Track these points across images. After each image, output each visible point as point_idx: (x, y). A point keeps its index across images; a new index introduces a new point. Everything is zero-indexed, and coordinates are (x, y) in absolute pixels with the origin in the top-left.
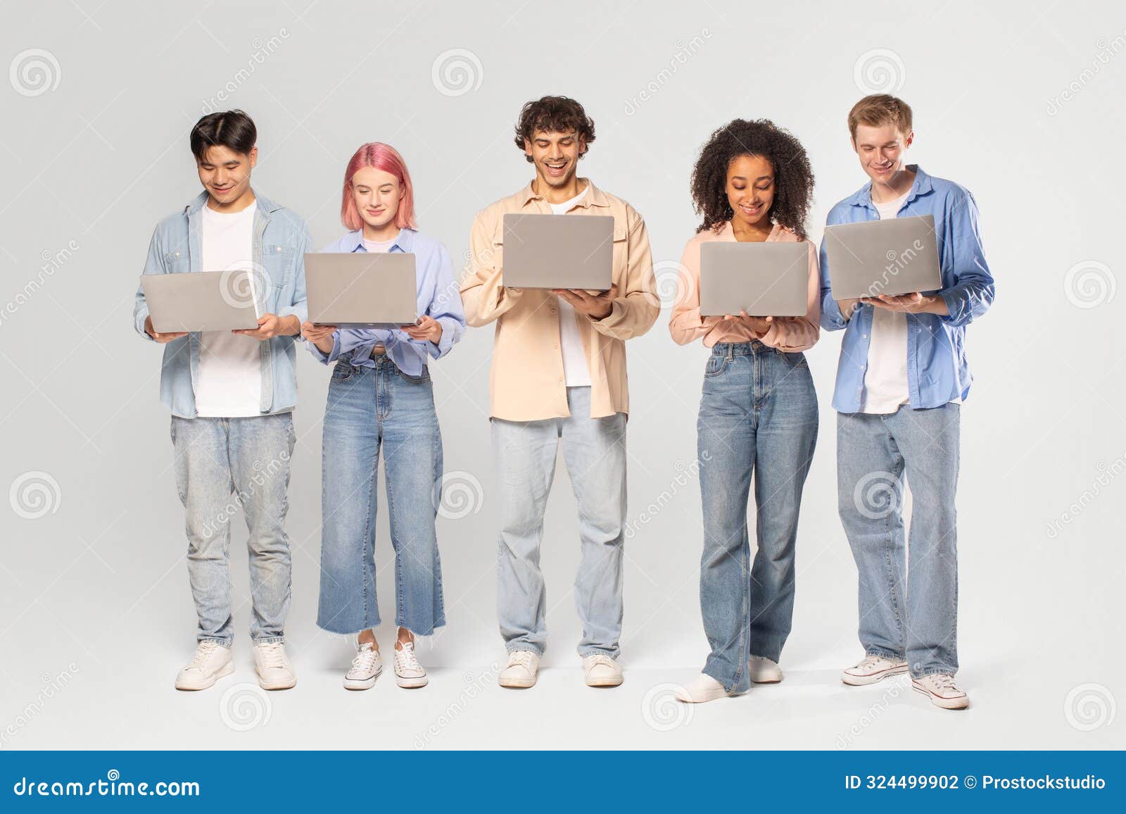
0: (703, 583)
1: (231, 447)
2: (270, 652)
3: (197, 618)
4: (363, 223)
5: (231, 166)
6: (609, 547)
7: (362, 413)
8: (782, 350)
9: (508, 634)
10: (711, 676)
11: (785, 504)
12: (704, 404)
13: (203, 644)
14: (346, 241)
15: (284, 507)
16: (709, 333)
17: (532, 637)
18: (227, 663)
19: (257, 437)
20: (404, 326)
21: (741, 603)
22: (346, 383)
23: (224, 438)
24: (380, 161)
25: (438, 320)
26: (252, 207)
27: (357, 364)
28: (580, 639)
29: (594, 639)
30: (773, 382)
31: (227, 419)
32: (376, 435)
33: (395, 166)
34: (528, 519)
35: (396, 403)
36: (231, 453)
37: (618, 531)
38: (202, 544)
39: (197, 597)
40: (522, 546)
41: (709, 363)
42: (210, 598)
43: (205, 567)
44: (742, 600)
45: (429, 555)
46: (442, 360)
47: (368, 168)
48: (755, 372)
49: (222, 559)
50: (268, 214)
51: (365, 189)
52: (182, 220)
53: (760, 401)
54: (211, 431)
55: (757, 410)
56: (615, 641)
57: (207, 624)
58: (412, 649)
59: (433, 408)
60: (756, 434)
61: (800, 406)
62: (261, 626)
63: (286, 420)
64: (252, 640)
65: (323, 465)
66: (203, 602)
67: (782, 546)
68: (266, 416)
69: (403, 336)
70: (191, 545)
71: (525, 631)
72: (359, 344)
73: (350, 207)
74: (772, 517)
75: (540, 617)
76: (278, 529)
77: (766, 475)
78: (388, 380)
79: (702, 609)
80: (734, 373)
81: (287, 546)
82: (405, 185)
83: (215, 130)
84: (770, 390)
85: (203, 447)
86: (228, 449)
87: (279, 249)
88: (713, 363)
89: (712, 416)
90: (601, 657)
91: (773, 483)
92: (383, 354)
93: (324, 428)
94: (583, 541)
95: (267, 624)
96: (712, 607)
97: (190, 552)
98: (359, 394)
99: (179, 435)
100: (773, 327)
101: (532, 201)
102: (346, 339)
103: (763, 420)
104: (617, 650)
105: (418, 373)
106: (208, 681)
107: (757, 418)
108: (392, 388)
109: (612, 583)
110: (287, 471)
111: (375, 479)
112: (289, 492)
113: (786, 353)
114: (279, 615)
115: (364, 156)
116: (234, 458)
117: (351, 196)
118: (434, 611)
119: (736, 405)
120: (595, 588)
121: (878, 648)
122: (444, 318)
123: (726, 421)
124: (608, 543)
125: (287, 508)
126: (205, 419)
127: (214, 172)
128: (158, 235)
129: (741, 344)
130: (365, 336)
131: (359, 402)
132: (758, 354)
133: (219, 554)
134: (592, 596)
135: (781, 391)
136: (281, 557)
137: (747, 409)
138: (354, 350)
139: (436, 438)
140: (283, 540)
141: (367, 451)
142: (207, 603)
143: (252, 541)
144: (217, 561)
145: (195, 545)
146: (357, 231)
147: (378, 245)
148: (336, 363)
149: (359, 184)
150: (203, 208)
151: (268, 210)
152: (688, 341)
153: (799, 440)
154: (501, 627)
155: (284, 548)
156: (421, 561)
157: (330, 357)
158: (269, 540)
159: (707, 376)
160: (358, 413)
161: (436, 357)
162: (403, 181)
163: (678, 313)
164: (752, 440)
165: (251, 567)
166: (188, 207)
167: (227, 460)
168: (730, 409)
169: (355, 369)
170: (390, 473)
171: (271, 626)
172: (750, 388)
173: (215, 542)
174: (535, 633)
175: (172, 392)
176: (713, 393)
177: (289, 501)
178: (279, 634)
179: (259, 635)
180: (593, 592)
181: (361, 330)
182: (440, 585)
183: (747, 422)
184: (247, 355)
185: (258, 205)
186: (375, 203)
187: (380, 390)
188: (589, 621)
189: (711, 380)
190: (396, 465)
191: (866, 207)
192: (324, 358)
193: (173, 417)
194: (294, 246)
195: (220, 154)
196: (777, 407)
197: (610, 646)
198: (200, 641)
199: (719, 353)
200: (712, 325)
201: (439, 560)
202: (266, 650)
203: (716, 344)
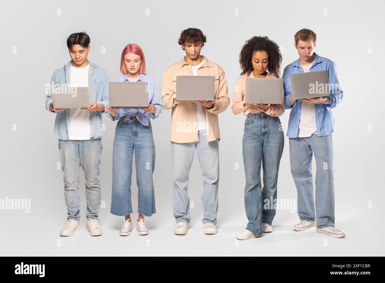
0: (245, 198)
1: (80, 150)
2: (93, 223)
3: (67, 211)
4: (128, 72)
5: (81, 52)
6: (213, 185)
7: (128, 138)
8: (272, 116)
9: (177, 216)
10: (249, 230)
11: (273, 170)
12: (244, 135)
13: (69, 220)
14: (122, 78)
15: (98, 171)
16: (246, 111)
17: (185, 217)
18: (78, 226)
19: (89, 147)
20: (143, 108)
21: (259, 205)
22: (122, 128)
23: (78, 147)
24: (134, 51)
25: (154, 106)
26: (88, 66)
27: (126, 121)
28: (203, 217)
29: (208, 217)
30: (269, 127)
31: (79, 141)
32: (132, 146)
33: (139, 52)
34: (184, 176)
35: (139, 135)
36: (80, 153)
37: (217, 179)
38: (69, 185)
39: (67, 203)
40: (182, 185)
41: (246, 121)
42: (72, 204)
43: (70, 193)
44: (259, 203)
45: (151, 188)
46: (156, 120)
47: (130, 53)
48: (263, 123)
49: (76, 190)
50: (93, 69)
51: (129, 61)
52: (63, 70)
53: (265, 134)
54: (73, 145)
55: (263, 137)
56: (215, 218)
57: (71, 213)
58: (143, 221)
59: (152, 137)
60: (263, 145)
61: (278, 135)
62: (90, 214)
63: (99, 141)
64: (87, 219)
65: (113, 156)
66: (69, 205)
67: (272, 185)
68: (92, 140)
69: (142, 111)
70: (65, 185)
71: (183, 215)
72: (127, 114)
73: (123, 67)
74: (269, 174)
75: (188, 210)
76: (96, 179)
77: (267, 160)
78: (137, 126)
79: (245, 207)
80: (256, 124)
81: (100, 185)
82: (143, 59)
83: (76, 39)
84: (268, 130)
85: (70, 151)
86: (79, 151)
87: (97, 81)
88: (247, 120)
89: (247, 139)
90: (210, 224)
91: (269, 162)
92: (135, 118)
93: (114, 144)
94: (204, 183)
95: (92, 213)
96: (249, 206)
97: (65, 187)
98: (127, 132)
99: (62, 146)
100: (270, 108)
101: (185, 65)
102: (122, 112)
103: (265, 140)
104: (216, 221)
105: (147, 125)
106: (72, 233)
107: (263, 140)
108: (138, 129)
109: (214, 198)
110: (99, 159)
111: (131, 162)
112: (100, 166)
113: (273, 117)
114: (96, 210)
115: (128, 49)
116: (81, 154)
117: (124, 63)
118: (152, 208)
119: (256, 135)
120: (208, 199)
121: (305, 218)
122: (156, 105)
123: (253, 141)
124: (213, 184)
125: (99, 172)
126: (71, 140)
127: (75, 54)
128: (55, 75)
129: (258, 114)
130: (129, 111)
131: (127, 134)
132: (263, 117)
133: (75, 188)
134: (207, 203)
135: (272, 130)
136: (98, 189)
137: (260, 136)
138: (124, 116)
139: (153, 147)
140: (98, 183)
141: (129, 151)
142: (71, 206)
143: (87, 184)
144: (74, 191)
145: (67, 185)
146: (126, 74)
147: (133, 80)
148: (118, 120)
149: (127, 59)
150: (71, 66)
151: (94, 67)
152: (239, 113)
153: (278, 147)
154: (174, 213)
155: (98, 186)
156: (148, 190)
157: (115, 118)
158: (93, 183)
159: (245, 125)
160: (126, 138)
161: (153, 118)
162: (142, 58)
163: (235, 103)
164: (262, 148)
165: (87, 193)
166: (65, 65)
167: (78, 155)
168: (254, 137)
169: (125, 123)
170: (137, 159)
171: (94, 214)
172: (261, 129)
173: (74, 184)
174: (186, 215)
175: (59, 130)
176: (248, 131)
177: (100, 169)
178: (96, 216)
179: (89, 217)
180: (207, 201)
181: (127, 109)
182: (154, 199)
183: (260, 141)
184: (86, 117)
185: (90, 66)
186: (132, 66)
187: (134, 130)
188: (206, 211)
189: (247, 127)
190: (139, 157)
191: (298, 67)
192: (113, 119)
193: (59, 140)
194: (103, 80)
195: (77, 47)
196: (270, 136)
197: (213, 220)
198: (68, 219)
199: (250, 117)
200: (248, 107)
201: (154, 190)
202: (92, 222)
203: (249, 114)
